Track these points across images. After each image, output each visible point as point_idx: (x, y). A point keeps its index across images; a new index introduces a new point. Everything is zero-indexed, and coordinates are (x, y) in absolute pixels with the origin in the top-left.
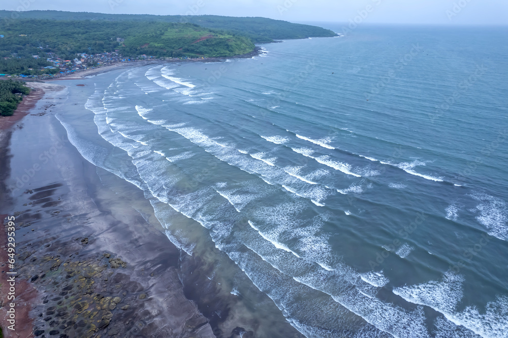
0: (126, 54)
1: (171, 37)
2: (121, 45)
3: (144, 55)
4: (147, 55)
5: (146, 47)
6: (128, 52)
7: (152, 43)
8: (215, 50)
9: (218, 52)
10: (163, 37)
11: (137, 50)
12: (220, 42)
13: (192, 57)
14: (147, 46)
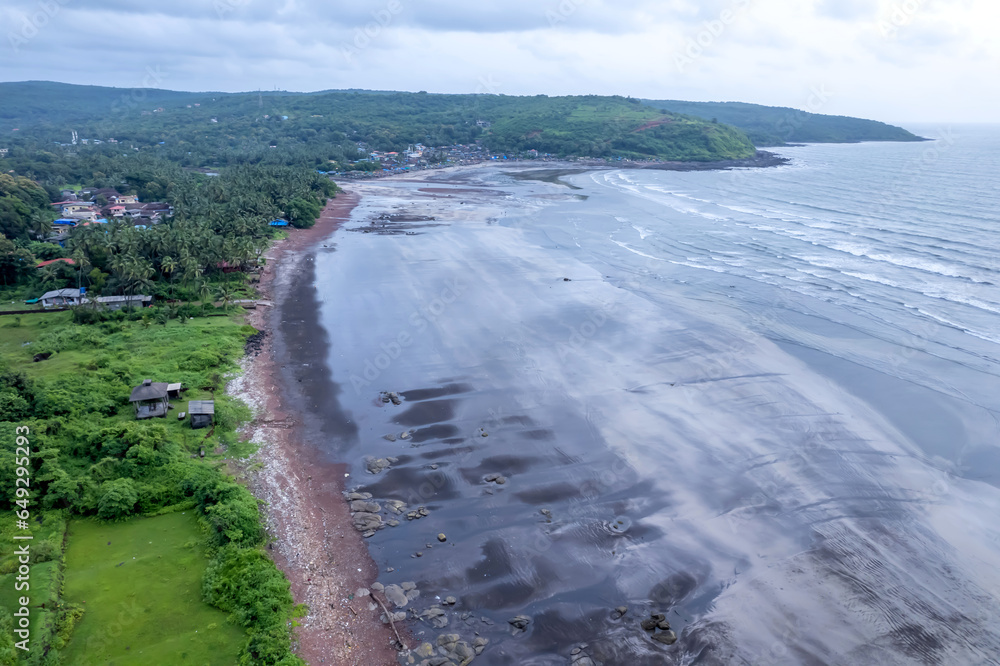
0: (497, 147)
1: (586, 120)
2: (485, 133)
3: (533, 150)
4: (539, 151)
5: (538, 137)
6: (502, 144)
7: (547, 130)
8: (680, 147)
9: (686, 152)
10: (570, 119)
11: (518, 141)
12: (691, 133)
13: (633, 158)
14: (539, 135)
